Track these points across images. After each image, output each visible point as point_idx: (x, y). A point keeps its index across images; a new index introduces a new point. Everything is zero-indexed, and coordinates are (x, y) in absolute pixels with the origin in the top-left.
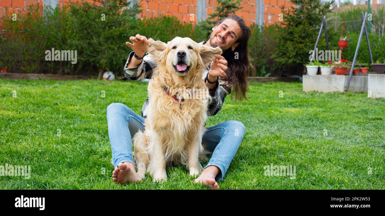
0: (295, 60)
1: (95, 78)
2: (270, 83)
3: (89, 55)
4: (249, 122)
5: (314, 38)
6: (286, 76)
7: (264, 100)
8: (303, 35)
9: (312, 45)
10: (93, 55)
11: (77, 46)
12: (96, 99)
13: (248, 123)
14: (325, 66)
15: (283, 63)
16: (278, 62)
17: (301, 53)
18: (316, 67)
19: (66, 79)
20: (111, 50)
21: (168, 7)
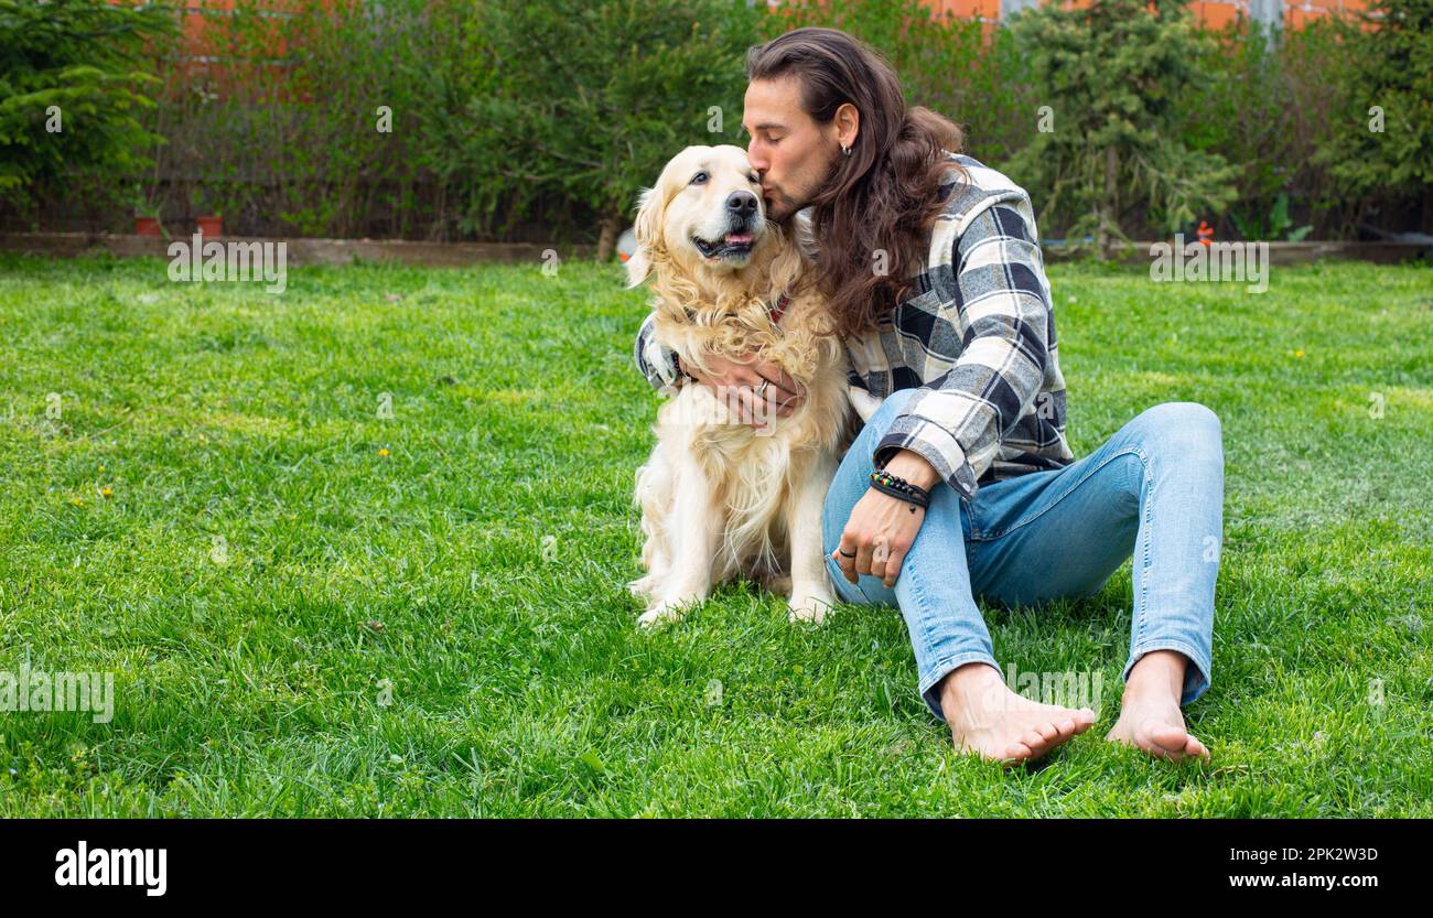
0: (1418, 173)
1: (587, 256)
2: (1309, 267)
3: (559, 160)
4: (1246, 453)
6: (1376, 237)
7: (1295, 350)
10: (579, 159)
11: (509, 121)
12: (605, 353)
13: (1244, 458)
15: (1367, 182)
16: (1347, 180)
19: (464, 262)
20: (651, 140)
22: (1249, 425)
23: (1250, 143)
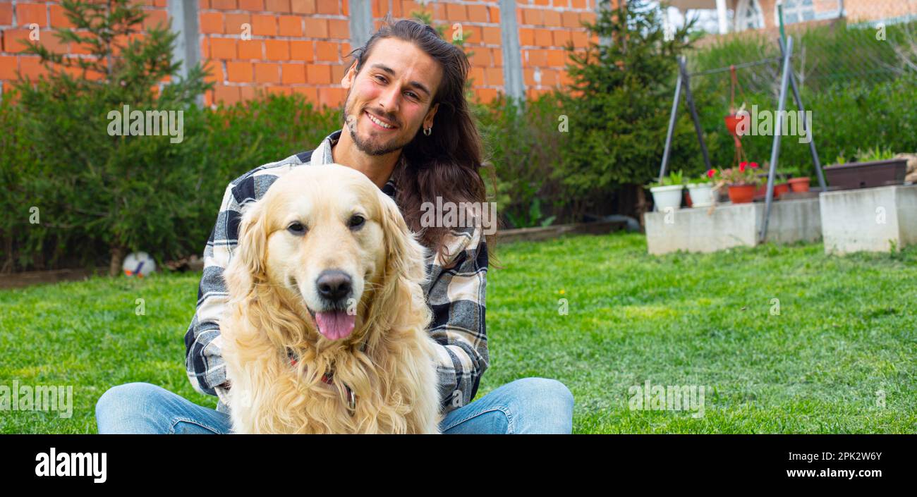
0: (615, 178)
1: (103, 274)
2: (556, 241)
3: (81, 213)
4: (542, 360)
5: (657, 115)
6: (593, 220)
7: (559, 290)
8: (629, 111)
9: (654, 133)
10: (93, 212)
13: (542, 364)
14: (701, 185)
15: (586, 186)
16: (573, 186)
17: (629, 156)
18: (677, 190)
19: (24, 284)
20: (139, 195)
21: (280, 71)
22: (540, 341)
23: (513, 170)
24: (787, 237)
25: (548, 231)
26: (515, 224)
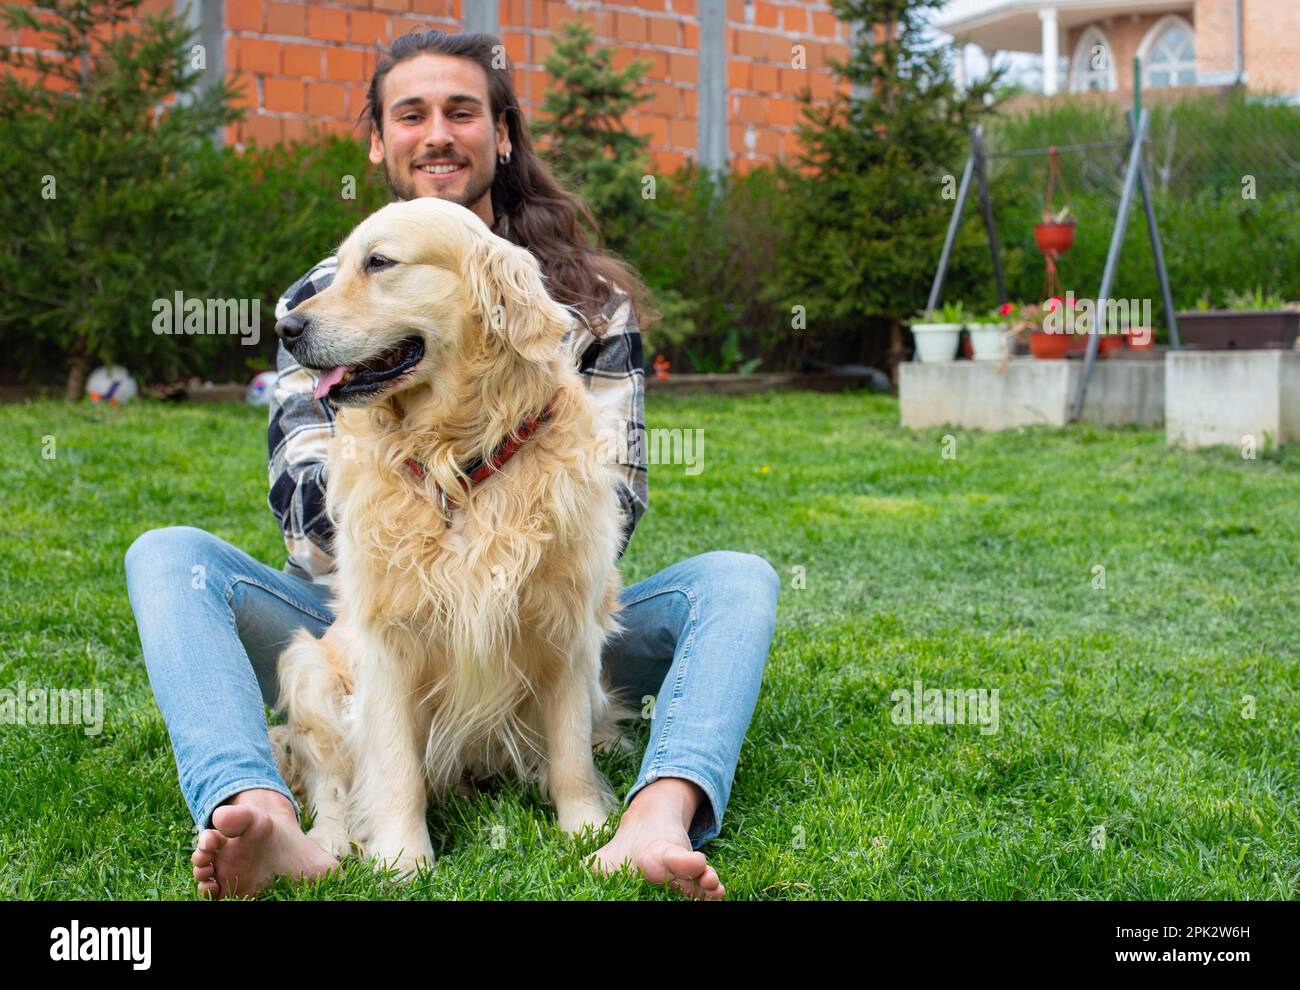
0: (859, 305)
1: (56, 395)
2: (758, 397)
3: (25, 299)
5: (931, 215)
6: (819, 370)
7: (761, 467)
8: (889, 204)
9: (924, 242)
10: (45, 298)
14: (989, 326)
17: (884, 274)
18: (951, 332)
20: (120, 275)
21: (347, 98)
22: (728, 535)
23: (702, 281)
24: (1114, 416)
25: (747, 381)
26: (699, 367)
